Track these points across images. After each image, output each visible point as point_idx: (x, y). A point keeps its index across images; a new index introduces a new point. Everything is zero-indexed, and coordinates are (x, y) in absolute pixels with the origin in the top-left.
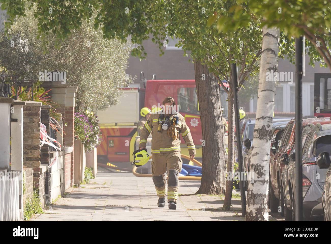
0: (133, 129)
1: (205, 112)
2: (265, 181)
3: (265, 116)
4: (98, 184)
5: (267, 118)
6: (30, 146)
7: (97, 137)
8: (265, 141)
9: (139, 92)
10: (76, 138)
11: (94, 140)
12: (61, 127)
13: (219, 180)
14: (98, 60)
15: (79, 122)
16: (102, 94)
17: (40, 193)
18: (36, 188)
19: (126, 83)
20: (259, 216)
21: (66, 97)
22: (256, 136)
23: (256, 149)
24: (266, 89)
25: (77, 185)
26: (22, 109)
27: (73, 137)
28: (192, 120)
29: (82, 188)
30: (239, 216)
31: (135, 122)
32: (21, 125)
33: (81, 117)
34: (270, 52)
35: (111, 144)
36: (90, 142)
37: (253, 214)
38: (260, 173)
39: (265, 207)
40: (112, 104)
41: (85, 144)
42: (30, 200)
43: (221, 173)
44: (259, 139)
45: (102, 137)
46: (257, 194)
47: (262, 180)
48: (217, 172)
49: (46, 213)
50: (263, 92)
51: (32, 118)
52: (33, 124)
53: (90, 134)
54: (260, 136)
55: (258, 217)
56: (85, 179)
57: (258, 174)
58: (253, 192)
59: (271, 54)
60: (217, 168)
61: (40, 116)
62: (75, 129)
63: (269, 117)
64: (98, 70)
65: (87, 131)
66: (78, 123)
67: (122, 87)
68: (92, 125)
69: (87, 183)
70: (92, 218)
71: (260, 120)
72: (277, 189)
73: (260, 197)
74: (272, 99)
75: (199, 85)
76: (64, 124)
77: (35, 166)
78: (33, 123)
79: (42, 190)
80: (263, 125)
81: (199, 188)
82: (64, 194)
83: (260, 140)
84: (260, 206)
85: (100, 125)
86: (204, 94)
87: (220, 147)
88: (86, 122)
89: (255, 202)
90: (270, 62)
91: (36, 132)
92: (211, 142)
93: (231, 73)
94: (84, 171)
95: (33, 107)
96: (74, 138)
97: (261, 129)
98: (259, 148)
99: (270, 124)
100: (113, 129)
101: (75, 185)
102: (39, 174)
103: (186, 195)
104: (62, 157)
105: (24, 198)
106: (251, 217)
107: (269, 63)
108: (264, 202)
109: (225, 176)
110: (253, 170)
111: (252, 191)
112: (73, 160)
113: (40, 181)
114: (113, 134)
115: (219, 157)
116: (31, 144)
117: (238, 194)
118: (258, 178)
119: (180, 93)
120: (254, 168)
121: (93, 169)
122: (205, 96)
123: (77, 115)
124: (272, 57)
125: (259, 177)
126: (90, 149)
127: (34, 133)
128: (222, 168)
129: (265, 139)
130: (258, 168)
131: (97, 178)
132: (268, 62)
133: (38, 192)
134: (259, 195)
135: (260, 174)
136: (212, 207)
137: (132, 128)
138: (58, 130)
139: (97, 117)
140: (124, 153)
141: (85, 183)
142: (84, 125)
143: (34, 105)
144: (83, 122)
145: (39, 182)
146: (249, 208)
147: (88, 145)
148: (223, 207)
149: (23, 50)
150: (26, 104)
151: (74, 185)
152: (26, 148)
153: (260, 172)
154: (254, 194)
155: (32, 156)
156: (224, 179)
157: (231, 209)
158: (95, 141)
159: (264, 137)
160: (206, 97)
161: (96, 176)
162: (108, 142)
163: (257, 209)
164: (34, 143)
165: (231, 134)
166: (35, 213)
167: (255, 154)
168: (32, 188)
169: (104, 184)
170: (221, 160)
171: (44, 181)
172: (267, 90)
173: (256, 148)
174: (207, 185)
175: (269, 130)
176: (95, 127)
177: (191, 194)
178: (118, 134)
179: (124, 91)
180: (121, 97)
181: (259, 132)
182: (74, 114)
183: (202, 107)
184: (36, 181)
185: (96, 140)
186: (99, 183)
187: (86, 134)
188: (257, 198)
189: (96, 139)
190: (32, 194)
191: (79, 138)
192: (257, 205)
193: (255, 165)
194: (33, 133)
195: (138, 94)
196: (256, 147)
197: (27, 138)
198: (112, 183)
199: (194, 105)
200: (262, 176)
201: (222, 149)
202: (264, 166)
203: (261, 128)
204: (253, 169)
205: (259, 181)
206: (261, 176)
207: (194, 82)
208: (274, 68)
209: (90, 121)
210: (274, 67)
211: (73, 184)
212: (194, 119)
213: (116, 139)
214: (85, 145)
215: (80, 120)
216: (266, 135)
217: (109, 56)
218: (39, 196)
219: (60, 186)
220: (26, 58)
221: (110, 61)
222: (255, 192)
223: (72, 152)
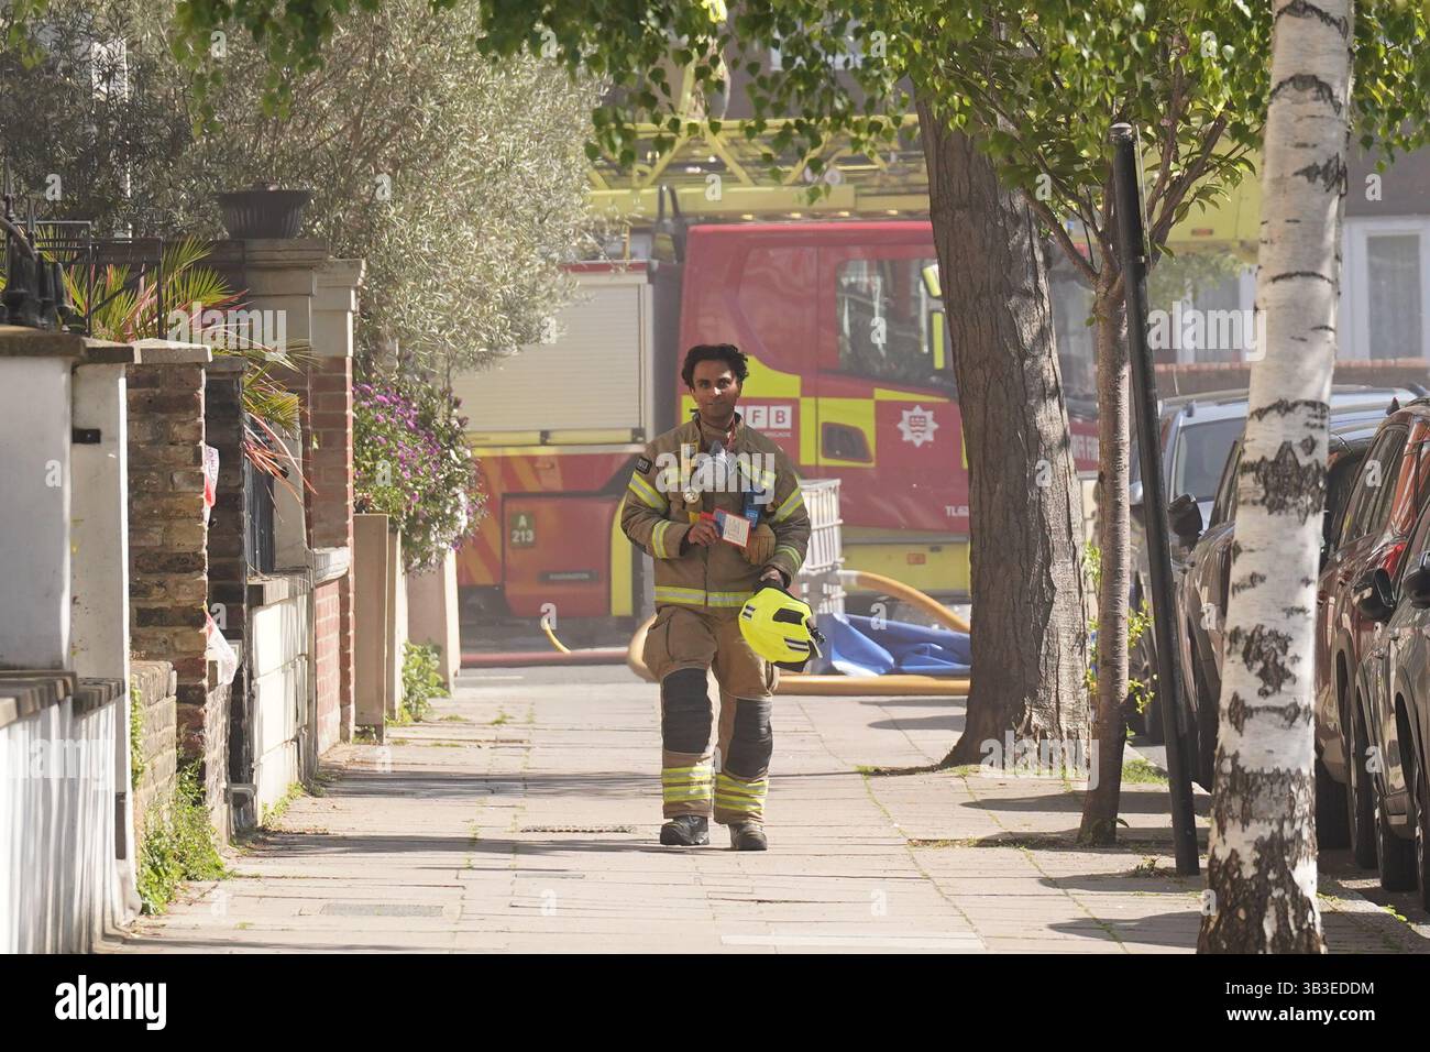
0: (624, 460)
1: (979, 372)
2: (1298, 711)
3: (1291, 401)
4: (468, 723)
5: (1299, 407)
6: (159, 555)
7: (463, 498)
8: (1296, 517)
9: (651, 281)
10: (361, 506)
11: (448, 511)
12: (294, 460)
13: (1053, 699)
14: (461, 130)
15: (374, 428)
16: (484, 298)
17: (210, 779)
18: (190, 758)
19: (590, 239)
20: (1271, 876)
21: (313, 311)
22: (1251, 497)
23: (1252, 555)
24: (1293, 271)
25: (370, 731)
26: (122, 382)
27: (350, 502)
28: (906, 414)
29: (396, 743)
30: (1163, 873)
31: (637, 426)
32: (119, 457)
33: (382, 405)
34: (1311, 93)
35: (524, 533)
36: (428, 521)
37: (1243, 868)
38: (1271, 673)
39: (1299, 833)
40: (521, 341)
41: (403, 532)
42: (166, 816)
43: (1065, 663)
44: (1267, 512)
45: (483, 498)
46: (1261, 774)
47: (1283, 705)
48: (1042, 658)
49: (238, 872)
50: (1280, 283)
51: (164, 423)
52: (172, 449)
53: (429, 487)
54: (1271, 495)
55: (1267, 880)
56: (405, 700)
57: (1263, 674)
58: (1241, 763)
59: (1316, 99)
60: (1045, 639)
61: (203, 411)
62: (357, 465)
63: (1312, 404)
64: (464, 178)
65: (415, 471)
66: (367, 431)
67: (572, 256)
68: (437, 441)
69: (417, 720)
70: (462, 898)
71: (1266, 419)
72: (1338, 735)
73: (1276, 787)
74: (1325, 317)
75: (952, 248)
76: (306, 442)
77: (181, 652)
78: (172, 444)
79: (216, 762)
80: (1285, 443)
81: (959, 735)
82: (316, 778)
83: (1270, 513)
84: (1275, 828)
85: (474, 443)
86: (972, 285)
87: (1054, 538)
88: (410, 430)
89: (1250, 809)
90: (1312, 139)
91: (185, 488)
92: (1011, 514)
93: (1109, 186)
94: (399, 662)
95: (170, 367)
96: (351, 509)
97: (1272, 463)
98: (1263, 550)
99: (1315, 438)
100: (532, 460)
101: (359, 729)
102: (202, 689)
103: (894, 772)
104: (303, 600)
105: (135, 808)
106: (1233, 882)
107: (1304, 145)
108: (1292, 808)
109: (1081, 677)
110: (1239, 658)
111: (1235, 757)
112: (351, 614)
113: (207, 721)
114: (531, 485)
115: (1053, 588)
116: (163, 545)
117: (1143, 759)
118: (1263, 693)
119: (845, 282)
120: (1241, 646)
121: (440, 650)
122: (978, 298)
123: (365, 395)
124: (1322, 117)
125: (1269, 688)
126: (430, 554)
127: (176, 495)
128: (1066, 641)
129: (1293, 510)
130: (1265, 649)
131: (459, 694)
132: (1301, 140)
133: (201, 774)
134: (1268, 776)
135: (1275, 675)
136: (1026, 830)
137: (620, 455)
138: (281, 472)
139: (457, 404)
140: (586, 576)
141: (408, 719)
142: (400, 444)
143: (174, 359)
144: (394, 431)
145: (201, 727)
146: (1224, 841)
147: (418, 539)
148: (1078, 825)
149: (104, 89)
150: (138, 360)
151: (356, 732)
152: (141, 563)
153: (1270, 666)
154: (1247, 771)
155: (167, 604)
156: (1075, 693)
157: (1118, 837)
158: (453, 519)
159: (1290, 500)
160: (986, 301)
161: (458, 684)
162: (506, 525)
163: (1260, 845)
164: (176, 542)
165: (1115, 478)
166: (189, 879)
167: (1249, 583)
168: (170, 755)
169: (498, 722)
170: (1060, 602)
171: (224, 720)
172: (1297, 274)
173: (1251, 551)
174: (998, 721)
175: (1314, 467)
176: (452, 452)
177: (920, 765)
178: (554, 482)
179: (580, 280)
180: (568, 303)
181: (1265, 477)
182: (349, 393)
183: (965, 351)
184: (191, 722)
185: (458, 514)
186: (474, 718)
187: (411, 485)
188: (1259, 789)
189: (457, 507)
190: (174, 786)
191: (377, 508)
192: (1262, 824)
193: (1249, 634)
194: (170, 495)
195: (649, 290)
196: (1254, 547)
197: (146, 517)
198: (536, 719)
199: (914, 335)
200: (1283, 688)
201: (1064, 549)
202: (1291, 639)
203: (1271, 457)
204: (1237, 651)
205: (1269, 709)
206: (1278, 688)
207: (927, 231)
208: (1332, 165)
209: (428, 425)
210: (1330, 162)
211: (353, 727)
212: (918, 411)
213: (546, 509)
214: (403, 536)
215: (377, 420)
216: (1299, 491)
217: (513, 112)
218: (204, 793)
219: (296, 739)
220: (119, 131)
221: (518, 131)
222: (1250, 764)
223: (344, 572)
